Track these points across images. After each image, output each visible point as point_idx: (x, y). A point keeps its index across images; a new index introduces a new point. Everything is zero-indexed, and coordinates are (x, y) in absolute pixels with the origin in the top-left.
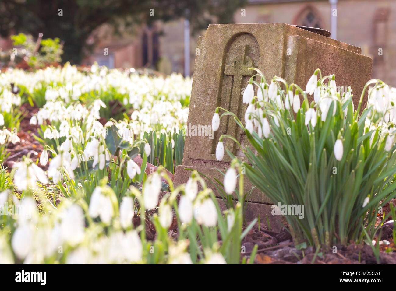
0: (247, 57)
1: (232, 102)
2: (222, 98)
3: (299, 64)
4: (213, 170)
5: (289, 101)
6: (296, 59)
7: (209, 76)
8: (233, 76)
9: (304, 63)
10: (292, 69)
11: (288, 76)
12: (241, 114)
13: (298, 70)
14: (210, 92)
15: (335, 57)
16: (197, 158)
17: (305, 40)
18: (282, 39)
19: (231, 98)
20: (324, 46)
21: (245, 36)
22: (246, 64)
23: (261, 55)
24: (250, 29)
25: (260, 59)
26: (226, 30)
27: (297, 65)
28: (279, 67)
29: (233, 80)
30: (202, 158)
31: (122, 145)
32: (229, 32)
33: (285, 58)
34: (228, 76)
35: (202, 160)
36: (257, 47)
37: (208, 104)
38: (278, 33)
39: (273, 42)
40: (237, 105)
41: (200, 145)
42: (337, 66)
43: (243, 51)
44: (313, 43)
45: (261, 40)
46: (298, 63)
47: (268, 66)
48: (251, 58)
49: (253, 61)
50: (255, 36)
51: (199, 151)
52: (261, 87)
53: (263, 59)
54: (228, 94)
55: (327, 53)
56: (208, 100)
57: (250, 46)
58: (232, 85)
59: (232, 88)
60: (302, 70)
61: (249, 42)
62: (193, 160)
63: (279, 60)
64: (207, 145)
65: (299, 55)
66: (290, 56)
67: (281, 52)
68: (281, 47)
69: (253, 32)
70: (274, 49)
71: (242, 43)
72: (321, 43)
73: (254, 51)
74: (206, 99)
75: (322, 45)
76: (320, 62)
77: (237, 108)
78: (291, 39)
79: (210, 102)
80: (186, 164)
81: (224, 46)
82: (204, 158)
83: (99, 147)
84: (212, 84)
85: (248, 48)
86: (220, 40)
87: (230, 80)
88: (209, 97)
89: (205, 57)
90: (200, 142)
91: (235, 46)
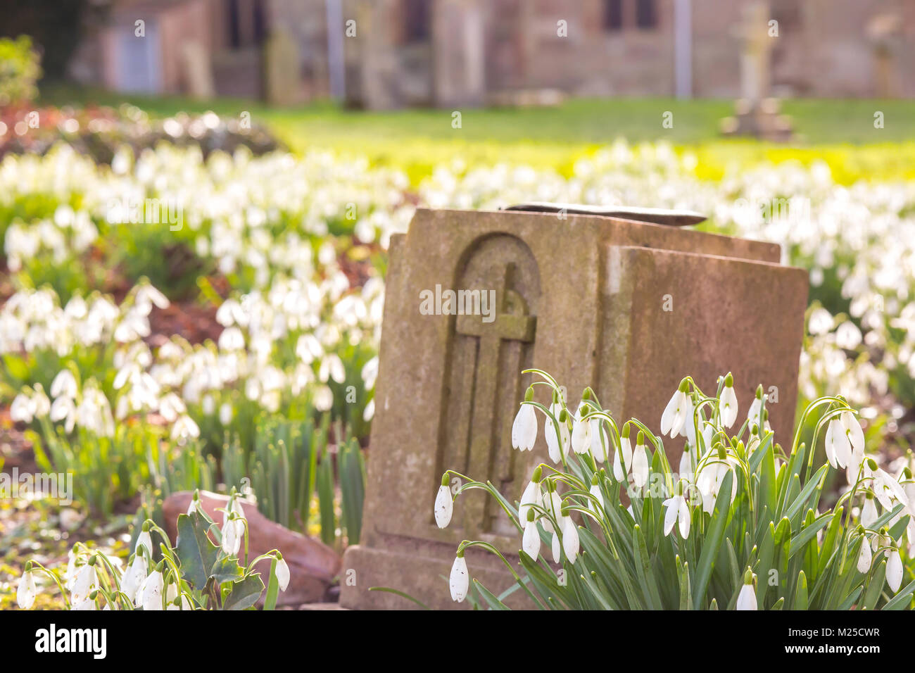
0: (511, 293)
1: (477, 402)
2: (453, 388)
3: (637, 316)
4: (436, 565)
5: (623, 464)
6: (630, 304)
7: (418, 333)
8: (478, 338)
9: (648, 312)
10: (621, 329)
11: (611, 345)
12: (499, 430)
13: (635, 329)
14: (422, 372)
15: (720, 284)
16: (397, 532)
17: (651, 255)
18: (594, 255)
19: (474, 389)
20: (696, 262)
21: (503, 241)
22: (509, 309)
23: (543, 290)
24: (517, 225)
25: (543, 301)
26: (458, 224)
27: (633, 319)
28: (588, 323)
29: (478, 347)
30: (409, 534)
31: (219, 571)
32: (466, 229)
33: (604, 300)
34: (465, 336)
35: (409, 538)
36: (535, 269)
37: (420, 402)
38: (585, 242)
39: (572, 261)
40: (490, 410)
41: (402, 501)
42: (726, 304)
43: (501, 278)
44: (670, 261)
45: (543, 255)
46: (634, 314)
47: (562, 320)
48: (520, 294)
49: (525, 302)
50: (527, 243)
51: (402, 516)
52: (553, 417)
53: (549, 303)
54: (467, 380)
55: (701, 278)
56: (419, 394)
57: (517, 265)
58: (477, 357)
59: (476, 365)
60: (645, 328)
61: (515, 255)
62: (387, 537)
63: (588, 305)
64: (419, 502)
65: (636, 295)
66: (614, 296)
67: (593, 288)
68: (593, 275)
69: (524, 234)
70: (575, 277)
71: (498, 256)
72: (687, 257)
73: (527, 277)
74: (414, 391)
75: (690, 260)
76: (687, 301)
77: (491, 416)
78: (617, 254)
79: (423, 397)
80: (371, 543)
81: (454, 263)
82: (415, 535)
83: (165, 590)
84: (427, 354)
85: (512, 269)
86: (444, 248)
87: (470, 346)
88: (419, 384)
89: (409, 286)
90: (403, 495)
91: (481, 262)
